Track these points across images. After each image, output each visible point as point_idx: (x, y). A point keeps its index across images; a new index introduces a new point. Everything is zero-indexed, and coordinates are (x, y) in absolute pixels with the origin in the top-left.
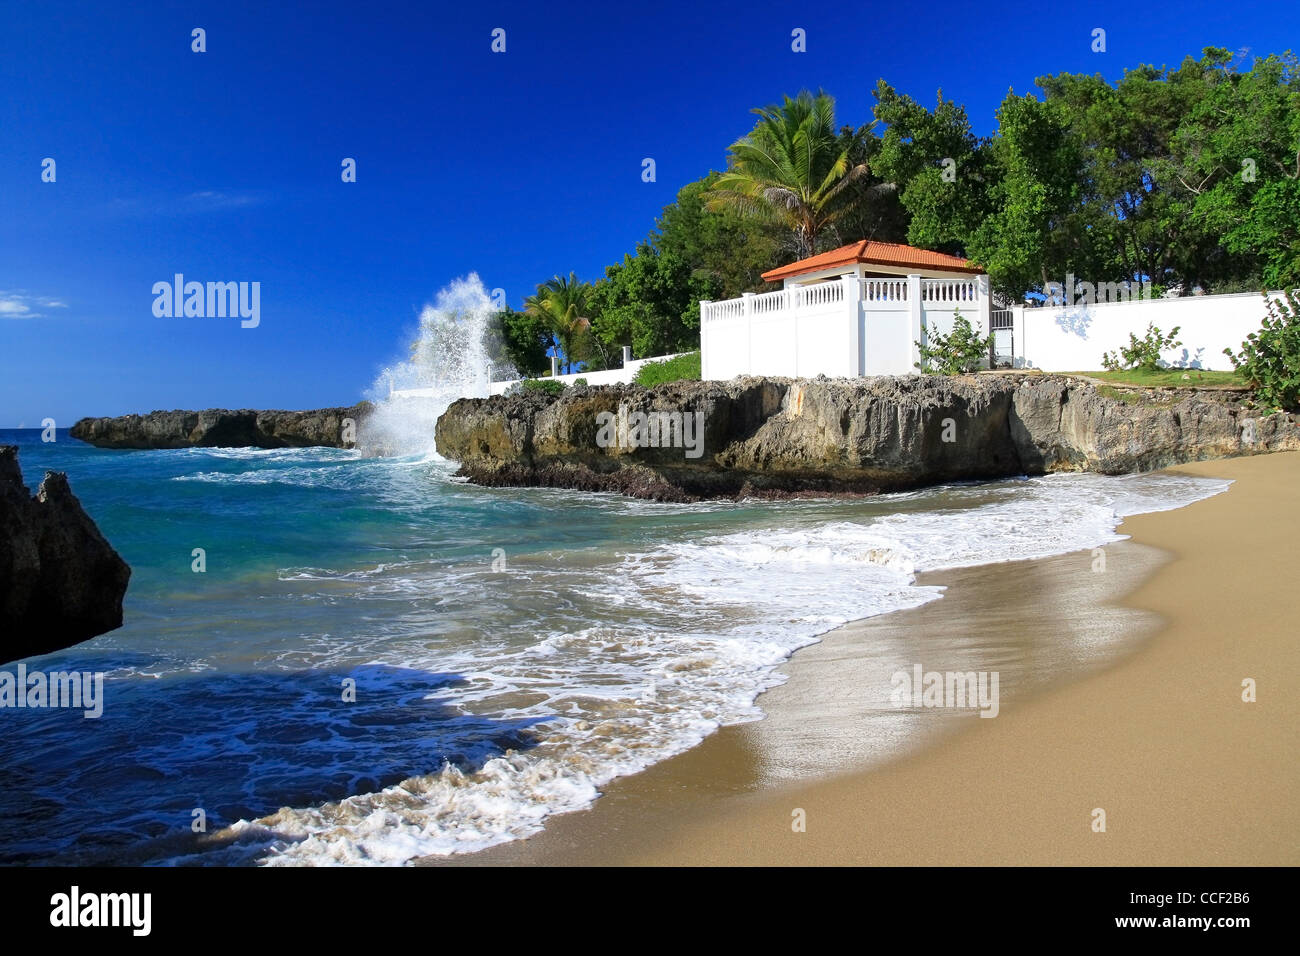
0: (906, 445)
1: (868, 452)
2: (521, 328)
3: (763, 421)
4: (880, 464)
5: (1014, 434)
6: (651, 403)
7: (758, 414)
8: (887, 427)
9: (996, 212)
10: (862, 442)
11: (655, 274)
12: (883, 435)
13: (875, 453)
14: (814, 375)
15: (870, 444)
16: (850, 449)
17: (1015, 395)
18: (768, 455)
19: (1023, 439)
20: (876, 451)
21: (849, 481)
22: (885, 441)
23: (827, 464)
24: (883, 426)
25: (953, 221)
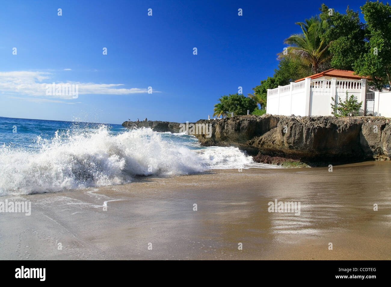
0: (306, 141)
1: (290, 143)
2: (245, 101)
3: (269, 130)
4: (296, 148)
5: (361, 141)
6: (227, 121)
7: (267, 128)
8: (298, 134)
9: (367, 52)
10: (288, 139)
11: (274, 83)
12: (297, 137)
13: (293, 144)
14: (290, 115)
15: (292, 140)
16: (285, 141)
17: (363, 126)
18: (263, 142)
19: (365, 144)
20: (294, 143)
21: (290, 154)
22: (297, 139)
23: (280, 147)
24: (297, 133)
25: (348, 57)
